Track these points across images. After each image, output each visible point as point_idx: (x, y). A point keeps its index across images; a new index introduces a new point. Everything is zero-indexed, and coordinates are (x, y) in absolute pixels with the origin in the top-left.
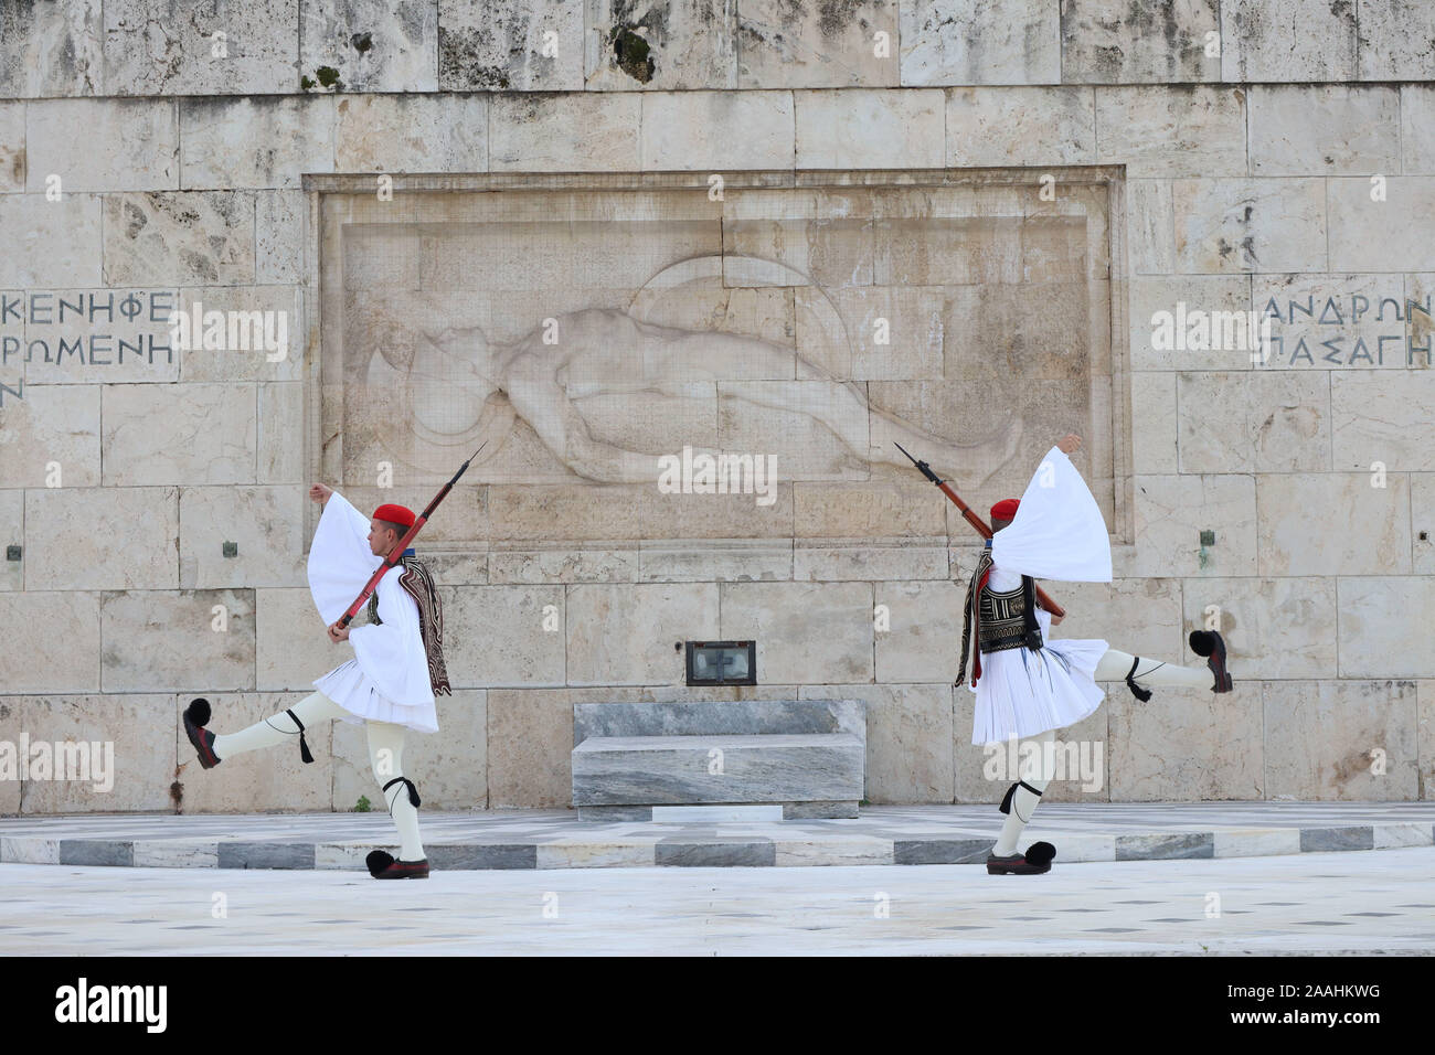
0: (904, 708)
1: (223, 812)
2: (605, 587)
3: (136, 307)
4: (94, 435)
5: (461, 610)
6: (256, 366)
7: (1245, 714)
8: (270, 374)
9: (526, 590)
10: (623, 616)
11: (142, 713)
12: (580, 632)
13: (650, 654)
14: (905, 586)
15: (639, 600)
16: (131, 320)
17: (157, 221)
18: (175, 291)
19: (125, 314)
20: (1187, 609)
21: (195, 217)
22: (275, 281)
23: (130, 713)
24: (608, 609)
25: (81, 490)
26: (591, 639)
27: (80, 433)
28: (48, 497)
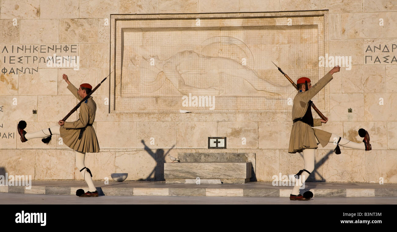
0: (266, 155)
2: (187, 122)
3: (67, 49)
4: (56, 82)
6: (98, 64)
7: (361, 159)
8: (101, 66)
9: (167, 123)
10: (192, 130)
12: (180, 134)
13: (198, 140)
14: (267, 123)
15: (196, 126)
16: (66, 52)
17: (73, 26)
18: (77, 45)
19: (65, 50)
20: (344, 130)
21: (83, 25)
22: (103, 42)
23: (63, 154)
24: (188, 128)
25: (52, 96)
26: (183, 136)
27: (52, 81)
28: (44, 98)
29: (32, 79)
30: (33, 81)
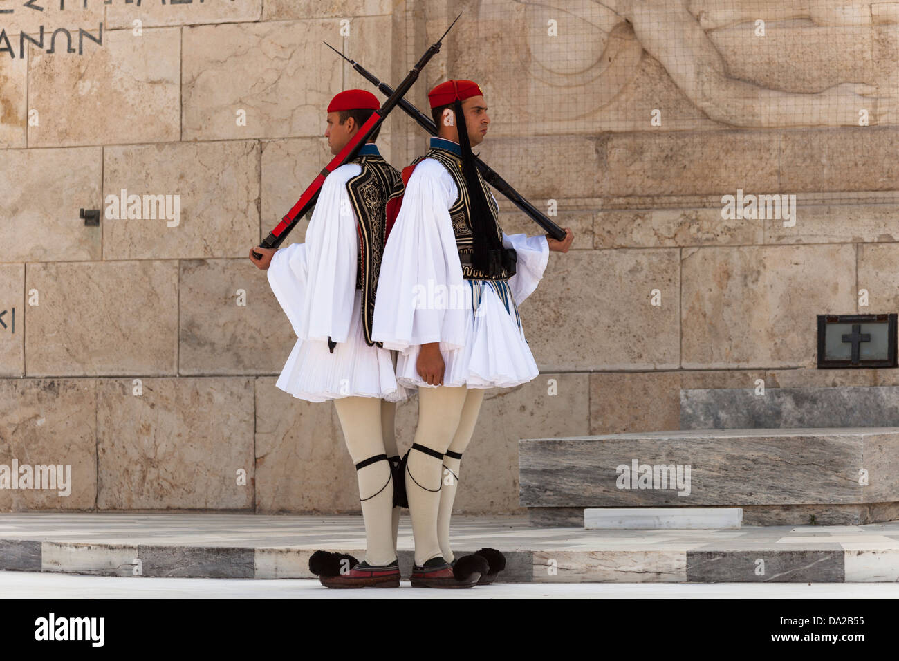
1: (303, 513)
2: (726, 250)
4: (172, 83)
5: (564, 279)
9: (637, 254)
10: (746, 285)
11: (219, 398)
12: (697, 306)
13: (776, 330)
15: (764, 267)
23: (206, 398)
24: (729, 277)
25: (160, 146)
26: (709, 313)
27: (159, 82)
28: (127, 155)
29: (81, 77)
30: (85, 87)
